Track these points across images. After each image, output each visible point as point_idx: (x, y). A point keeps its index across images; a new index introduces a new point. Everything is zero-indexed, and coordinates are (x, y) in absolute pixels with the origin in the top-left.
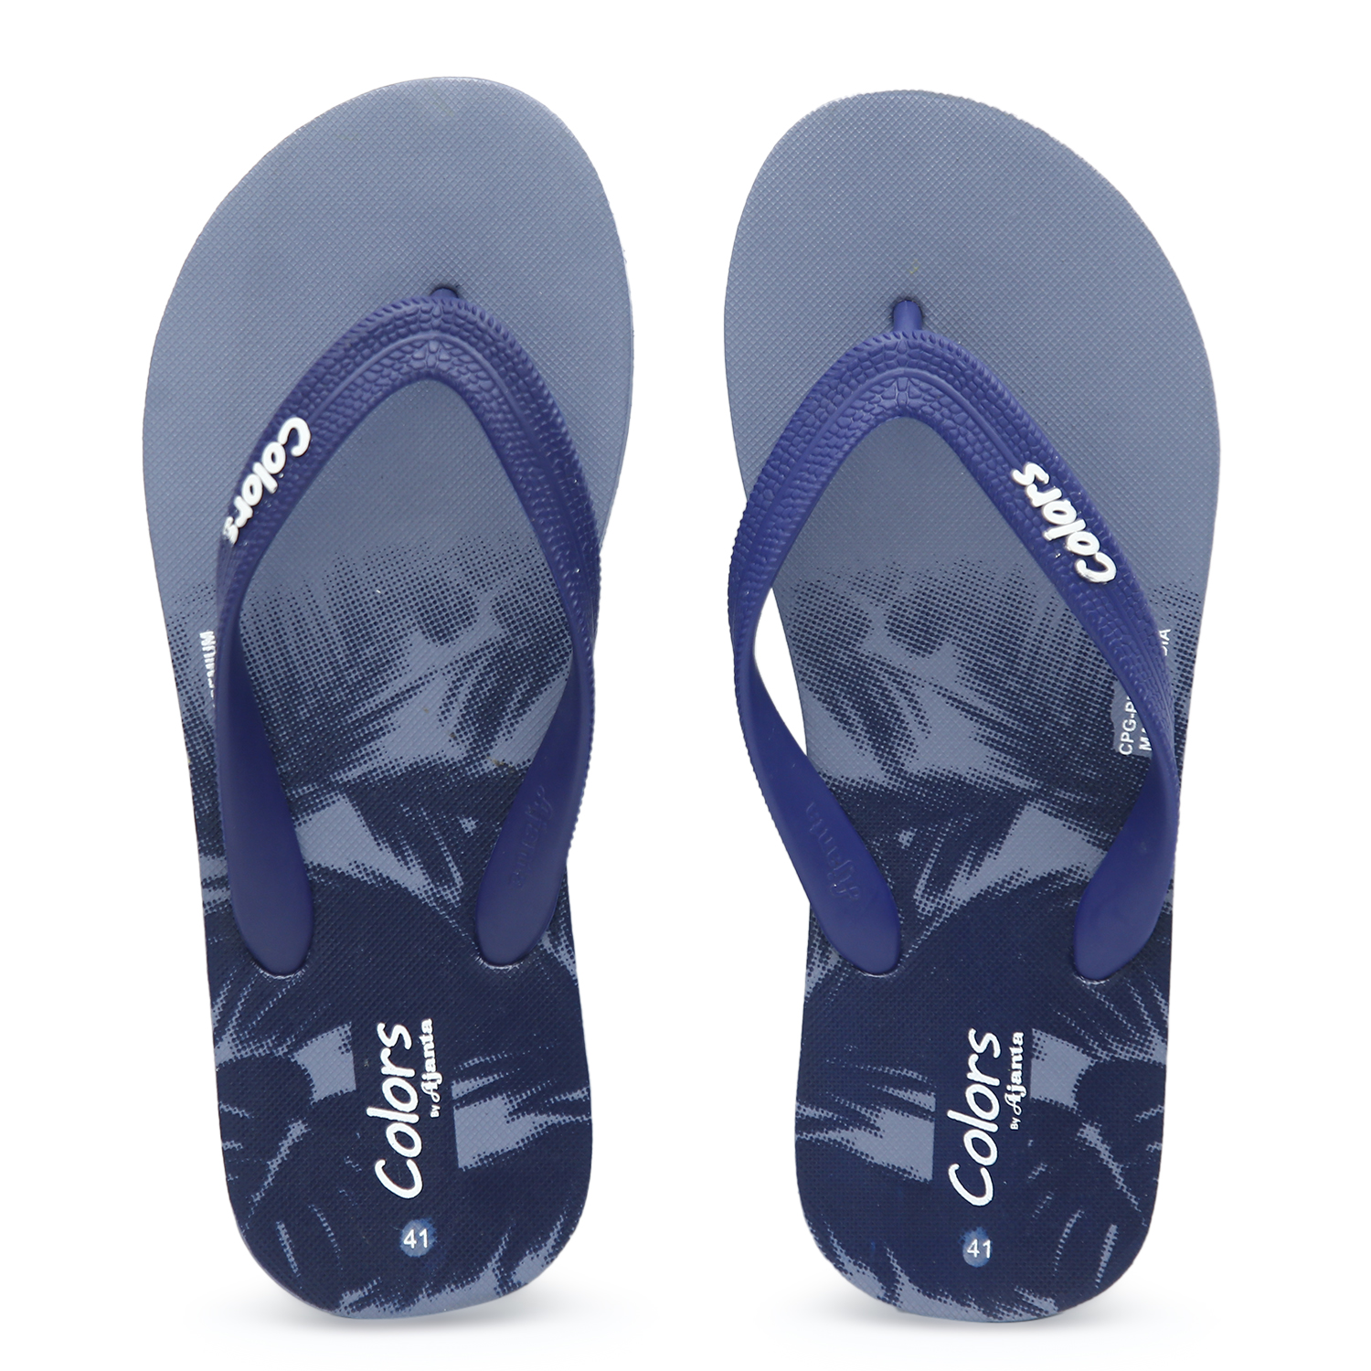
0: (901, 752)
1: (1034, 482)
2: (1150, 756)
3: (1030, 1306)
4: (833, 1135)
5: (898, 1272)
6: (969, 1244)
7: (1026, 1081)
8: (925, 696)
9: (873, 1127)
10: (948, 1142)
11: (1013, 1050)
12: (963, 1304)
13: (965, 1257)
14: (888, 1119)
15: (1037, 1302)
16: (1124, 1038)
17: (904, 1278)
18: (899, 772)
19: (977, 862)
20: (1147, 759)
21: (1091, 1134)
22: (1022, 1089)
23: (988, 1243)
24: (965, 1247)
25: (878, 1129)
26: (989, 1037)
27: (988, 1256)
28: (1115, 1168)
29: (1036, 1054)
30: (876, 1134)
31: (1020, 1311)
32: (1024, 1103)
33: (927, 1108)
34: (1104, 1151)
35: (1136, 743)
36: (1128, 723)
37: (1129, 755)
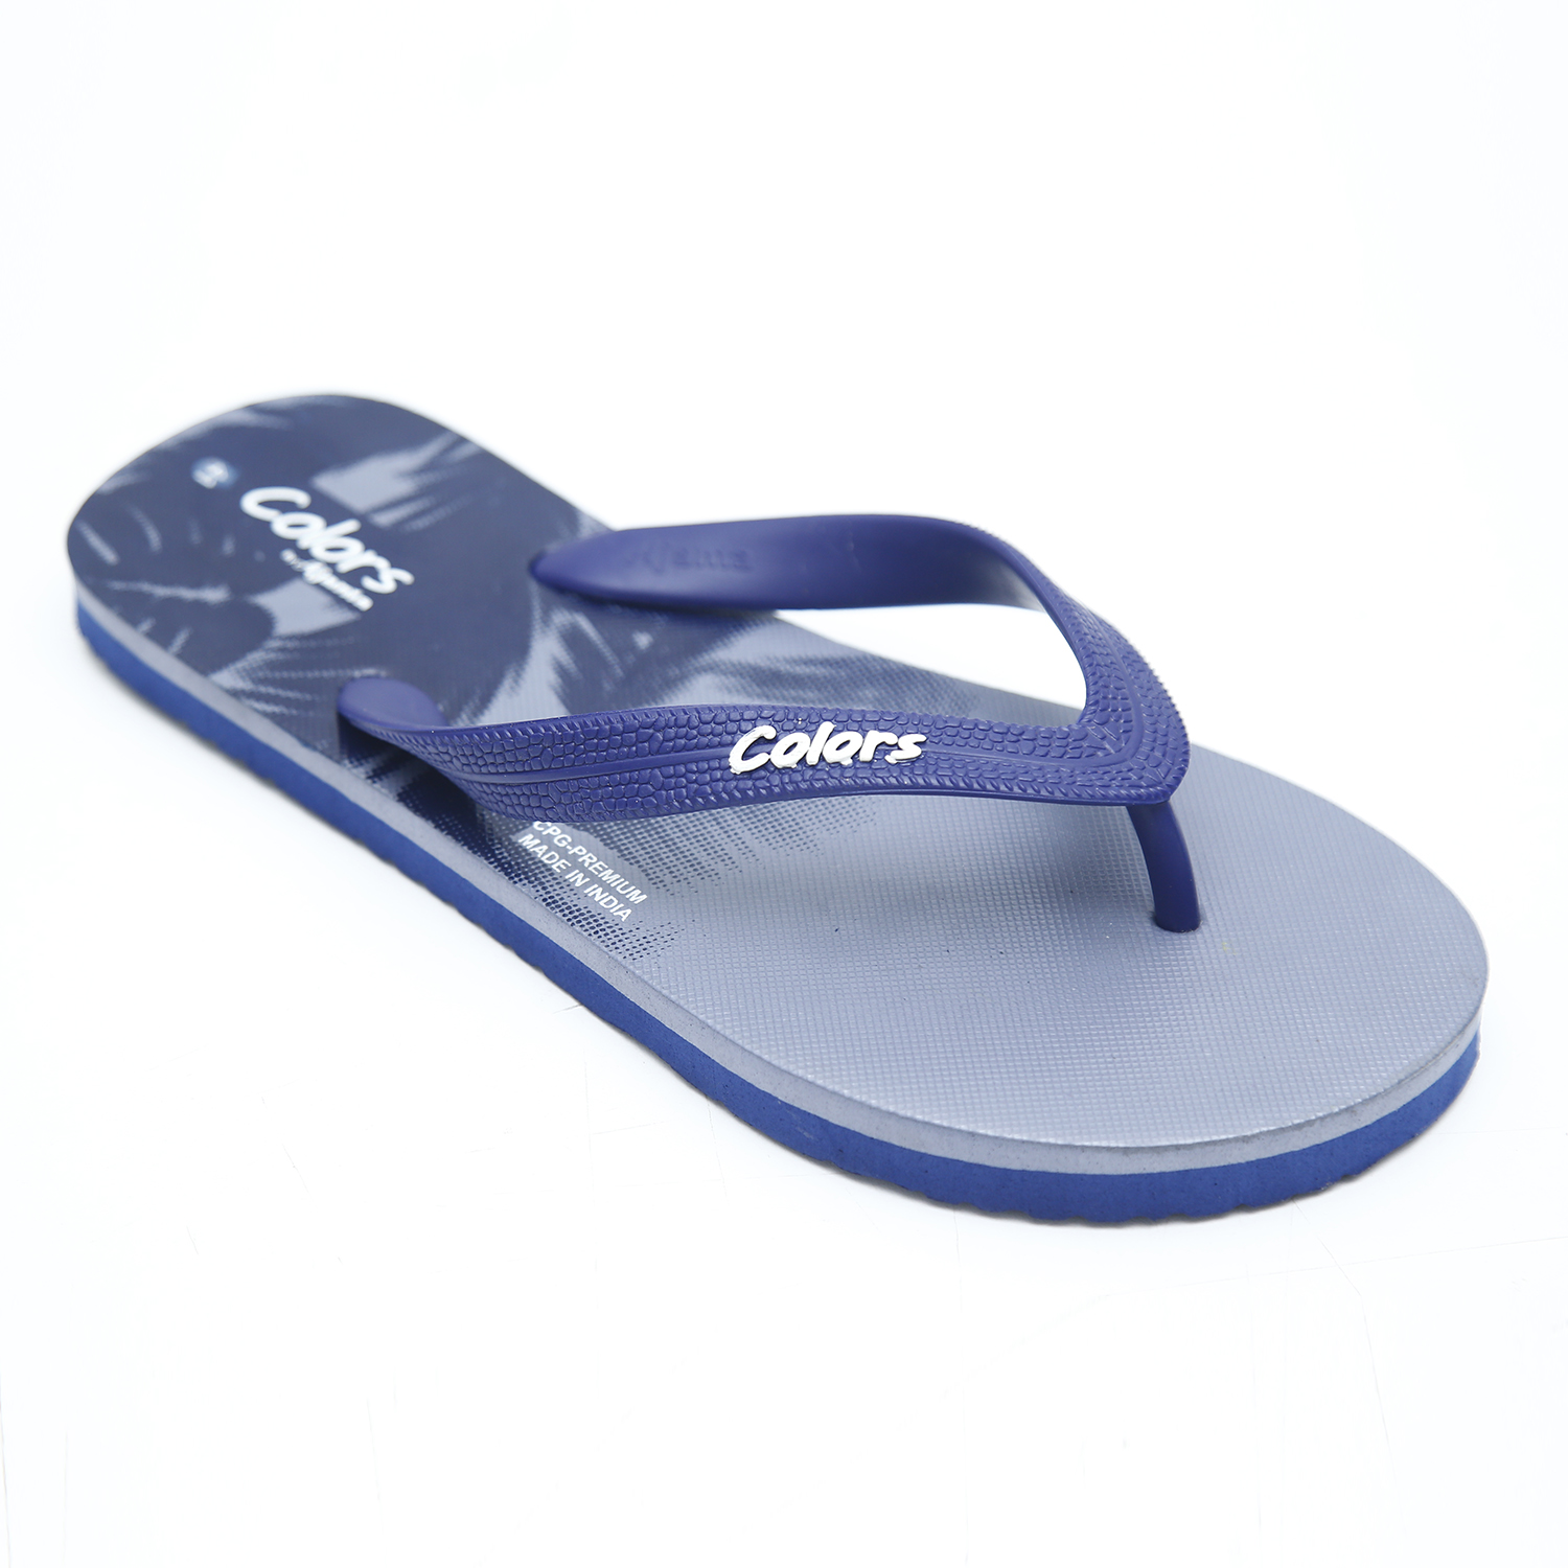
0: (732, 681)
1: (897, 744)
2: (513, 837)
6: (225, 470)
7: (319, 587)
10: (330, 510)
13: (219, 462)
14: (404, 487)
16: (271, 665)
18: (712, 668)
19: (561, 671)
20: (513, 832)
23: (209, 483)
27: (197, 476)
28: (161, 592)
33: (379, 515)
34: (188, 594)
35: (538, 835)
36: (565, 839)
37: (531, 824)
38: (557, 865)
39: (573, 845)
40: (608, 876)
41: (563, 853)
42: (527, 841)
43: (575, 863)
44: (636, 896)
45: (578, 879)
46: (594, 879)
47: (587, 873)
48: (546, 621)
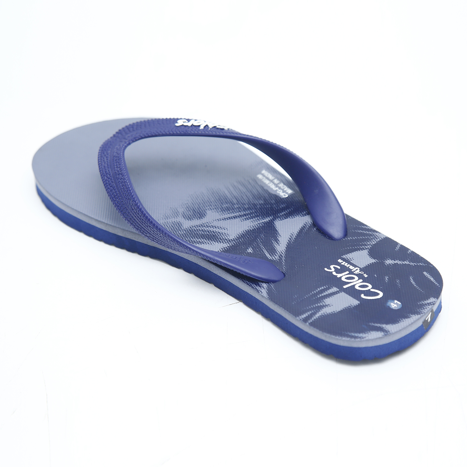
2: (294, 192)
3: (428, 304)
4: (318, 315)
5: (381, 326)
6: (391, 306)
7: (355, 266)
8: (216, 224)
9: (327, 305)
10: (352, 292)
11: (342, 264)
12: (409, 317)
13: (394, 308)
15: (429, 301)
16: (368, 240)
17: (384, 326)
19: (277, 241)
20: (294, 194)
21: (389, 262)
22: (356, 268)
23: (396, 301)
24: (390, 307)
25: (329, 305)
26: (332, 267)
27: (400, 304)
28: (407, 262)
29: (350, 260)
30: (330, 306)
31: (427, 307)
32: (361, 270)
33: (336, 291)
34: (398, 262)
35: (287, 193)
36: (279, 192)
37: (288, 196)
38: (281, 185)
39: (276, 190)
40: (267, 182)
41: (280, 188)
42: (290, 191)
43: (276, 185)
44: (260, 176)
45: (276, 181)
46: (272, 181)
47: (273, 183)
48: (280, 256)
